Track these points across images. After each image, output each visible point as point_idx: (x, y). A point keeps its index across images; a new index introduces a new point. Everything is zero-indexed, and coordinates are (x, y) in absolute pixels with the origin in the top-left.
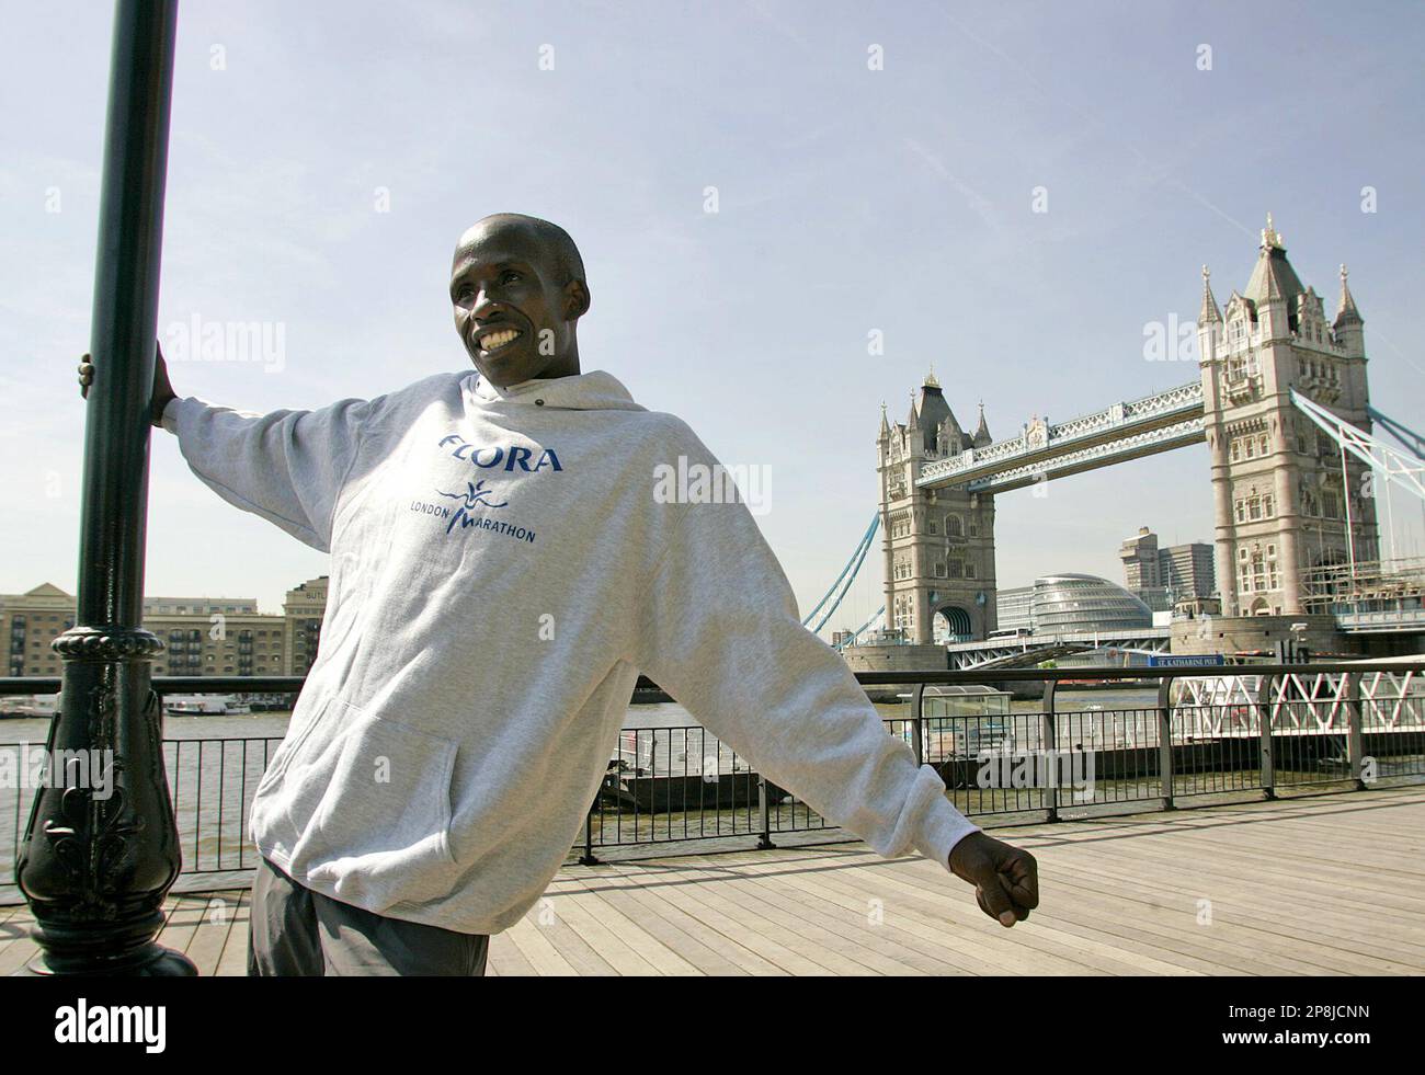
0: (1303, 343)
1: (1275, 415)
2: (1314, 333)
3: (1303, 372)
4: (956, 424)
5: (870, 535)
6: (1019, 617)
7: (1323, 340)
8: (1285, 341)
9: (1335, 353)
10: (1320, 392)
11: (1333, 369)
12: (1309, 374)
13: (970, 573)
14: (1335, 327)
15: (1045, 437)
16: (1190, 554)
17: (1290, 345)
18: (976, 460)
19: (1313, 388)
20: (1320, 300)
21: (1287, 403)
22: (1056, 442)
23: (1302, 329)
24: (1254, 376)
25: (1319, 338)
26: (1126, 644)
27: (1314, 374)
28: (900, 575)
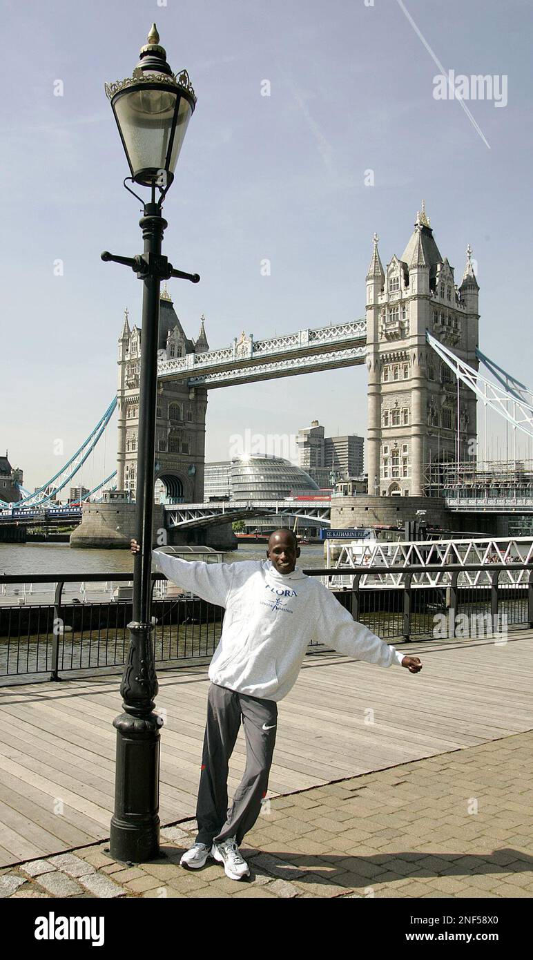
0: (437, 299)
1: (415, 350)
2: (446, 294)
3: (436, 321)
4: (182, 332)
5: (109, 414)
6: (218, 484)
7: (452, 300)
8: (427, 297)
9: (459, 309)
10: (446, 336)
11: (456, 321)
12: (440, 323)
13: (185, 449)
14: (460, 290)
15: (250, 350)
16: (347, 443)
17: (429, 300)
18: (196, 362)
19: (442, 333)
20: (452, 269)
21: (424, 343)
22: (258, 354)
23: (438, 289)
24: (403, 320)
25: (449, 296)
26: (298, 512)
27: (443, 323)
28: (131, 447)
